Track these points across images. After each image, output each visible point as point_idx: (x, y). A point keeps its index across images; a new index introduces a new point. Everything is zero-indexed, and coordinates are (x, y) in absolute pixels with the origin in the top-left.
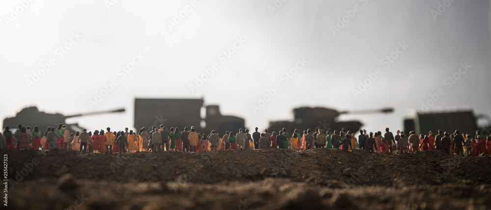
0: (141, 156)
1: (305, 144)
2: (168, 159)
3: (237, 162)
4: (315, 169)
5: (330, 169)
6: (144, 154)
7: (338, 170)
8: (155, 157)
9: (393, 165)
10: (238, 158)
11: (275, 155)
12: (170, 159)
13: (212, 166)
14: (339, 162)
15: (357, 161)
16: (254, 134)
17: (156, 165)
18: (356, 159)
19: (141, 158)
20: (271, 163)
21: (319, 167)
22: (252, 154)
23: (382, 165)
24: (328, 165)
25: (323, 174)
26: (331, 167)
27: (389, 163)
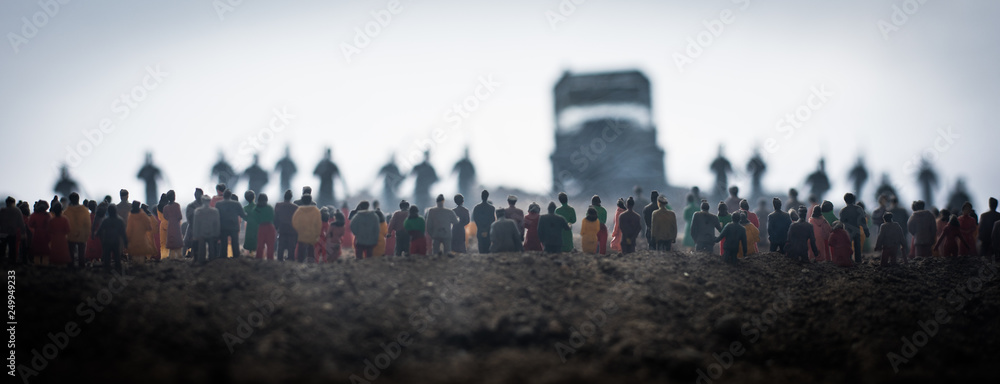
0: (163, 275)
1: (621, 240)
2: (238, 286)
3: (427, 293)
4: (640, 316)
5: (680, 316)
6: (171, 270)
7: (702, 318)
8: (201, 280)
9: (855, 302)
10: (430, 280)
11: (533, 273)
12: (243, 284)
13: (356, 305)
14: (709, 294)
15: (759, 289)
16: (478, 209)
17: (202, 303)
18: (757, 285)
19: (163, 281)
20: (521, 297)
21: (651, 309)
22: (469, 270)
23: (826, 303)
24: (678, 304)
25: (658, 330)
26: (685, 307)
27: (843, 296)
